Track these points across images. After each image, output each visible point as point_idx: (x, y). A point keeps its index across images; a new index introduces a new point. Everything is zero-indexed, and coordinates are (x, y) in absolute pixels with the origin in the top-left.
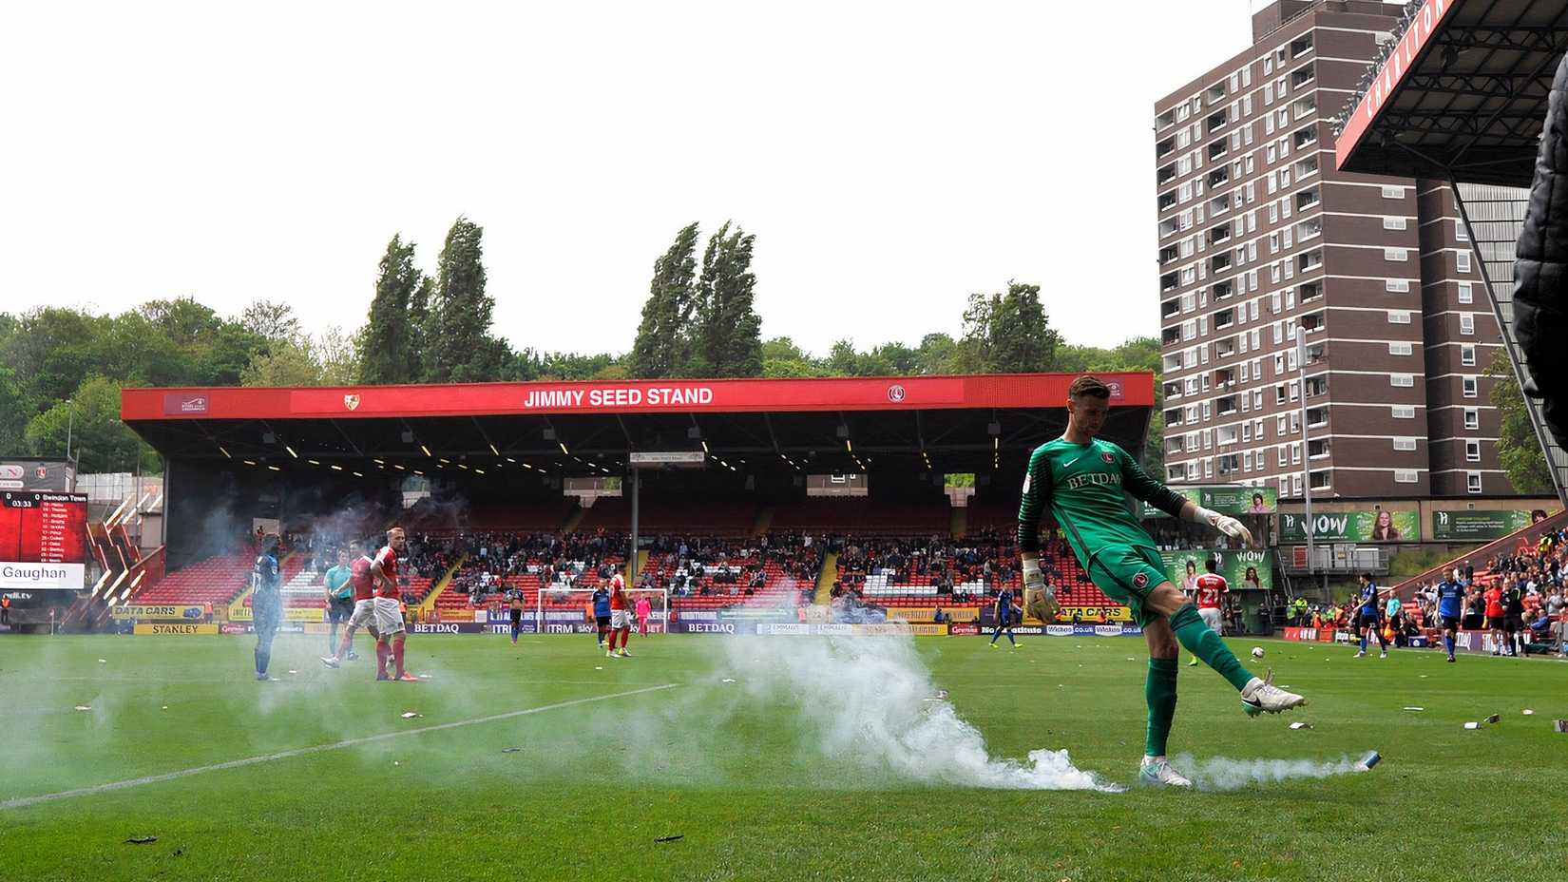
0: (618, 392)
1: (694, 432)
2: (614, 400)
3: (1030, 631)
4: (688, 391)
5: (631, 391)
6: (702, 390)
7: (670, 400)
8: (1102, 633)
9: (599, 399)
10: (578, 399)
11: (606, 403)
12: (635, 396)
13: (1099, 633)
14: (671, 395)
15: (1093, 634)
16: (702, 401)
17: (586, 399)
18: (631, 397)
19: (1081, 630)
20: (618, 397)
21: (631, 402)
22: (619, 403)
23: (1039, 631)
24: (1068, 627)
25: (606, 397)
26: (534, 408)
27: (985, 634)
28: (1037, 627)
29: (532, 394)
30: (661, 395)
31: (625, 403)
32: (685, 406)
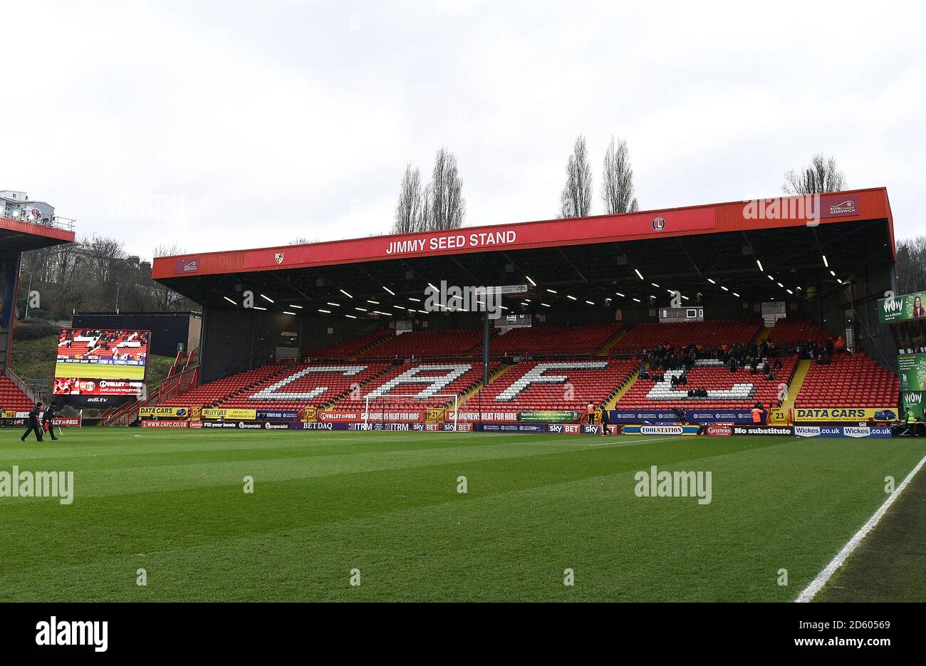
0: (449, 238)
1: (509, 268)
2: (446, 244)
3: (780, 432)
4: (498, 234)
5: (458, 237)
6: (508, 233)
7: (485, 240)
8: (851, 435)
9: (436, 244)
10: (422, 245)
11: (440, 247)
12: (461, 242)
13: (848, 434)
14: (486, 238)
15: (841, 435)
16: (508, 241)
17: (427, 244)
18: (458, 240)
19: (827, 431)
20: (449, 242)
21: (458, 246)
22: (449, 246)
23: (788, 432)
24: (815, 428)
25: (441, 243)
26: (392, 255)
27: (738, 434)
28: (786, 428)
29: (391, 244)
30: (479, 239)
31: (454, 246)
32: (496, 246)
